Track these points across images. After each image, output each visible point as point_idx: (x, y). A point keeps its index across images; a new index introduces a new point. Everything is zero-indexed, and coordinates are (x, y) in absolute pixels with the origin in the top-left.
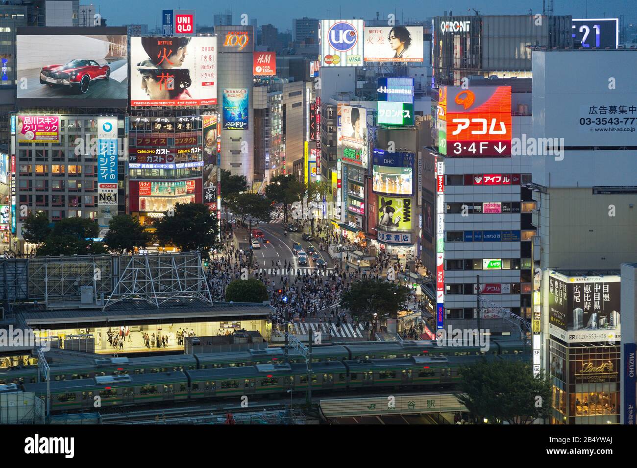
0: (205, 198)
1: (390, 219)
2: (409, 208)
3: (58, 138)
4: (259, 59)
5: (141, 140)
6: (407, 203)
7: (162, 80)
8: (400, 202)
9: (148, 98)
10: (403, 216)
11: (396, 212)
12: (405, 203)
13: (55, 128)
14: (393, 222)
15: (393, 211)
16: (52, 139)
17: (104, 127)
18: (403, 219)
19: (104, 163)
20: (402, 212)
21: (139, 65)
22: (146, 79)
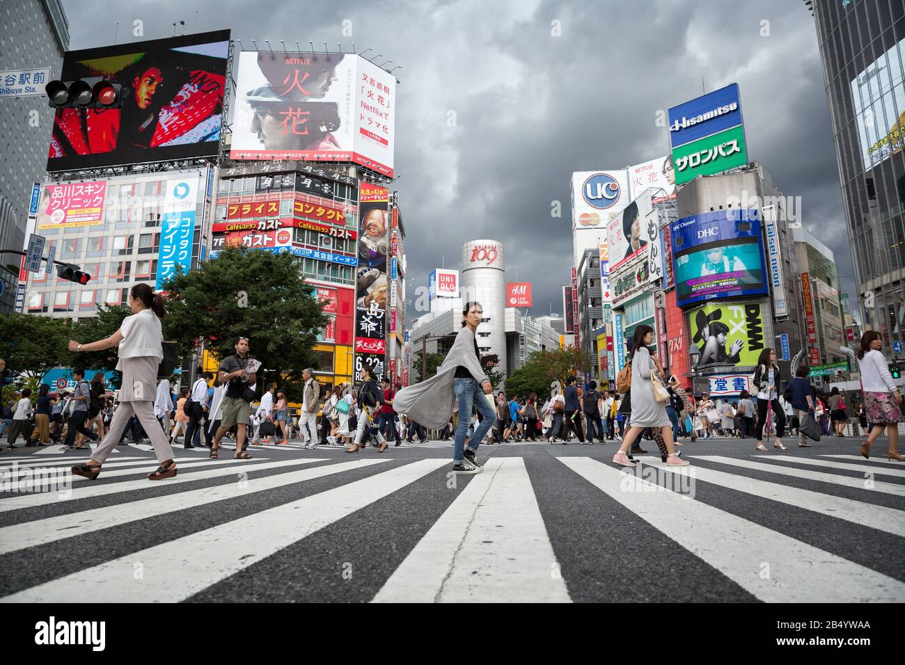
0: (359, 326)
1: (721, 348)
2: (759, 321)
3: (100, 216)
4: (513, 291)
5: (236, 208)
6: (753, 311)
7: (288, 118)
8: (739, 312)
9: (262, 147)
10: (746, 339)
11: (732, 332)
12: (747, 312)
13: (98, 200)
14: (728, 352)
15: (725, 330)
16: (91, 219)
17: (176, 190)
18: (747, 346)
19: (169, 253)
20: (745, 332)
21: (249, 94)
22: (260, 117)
